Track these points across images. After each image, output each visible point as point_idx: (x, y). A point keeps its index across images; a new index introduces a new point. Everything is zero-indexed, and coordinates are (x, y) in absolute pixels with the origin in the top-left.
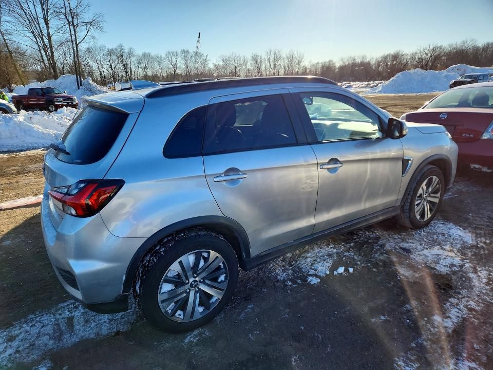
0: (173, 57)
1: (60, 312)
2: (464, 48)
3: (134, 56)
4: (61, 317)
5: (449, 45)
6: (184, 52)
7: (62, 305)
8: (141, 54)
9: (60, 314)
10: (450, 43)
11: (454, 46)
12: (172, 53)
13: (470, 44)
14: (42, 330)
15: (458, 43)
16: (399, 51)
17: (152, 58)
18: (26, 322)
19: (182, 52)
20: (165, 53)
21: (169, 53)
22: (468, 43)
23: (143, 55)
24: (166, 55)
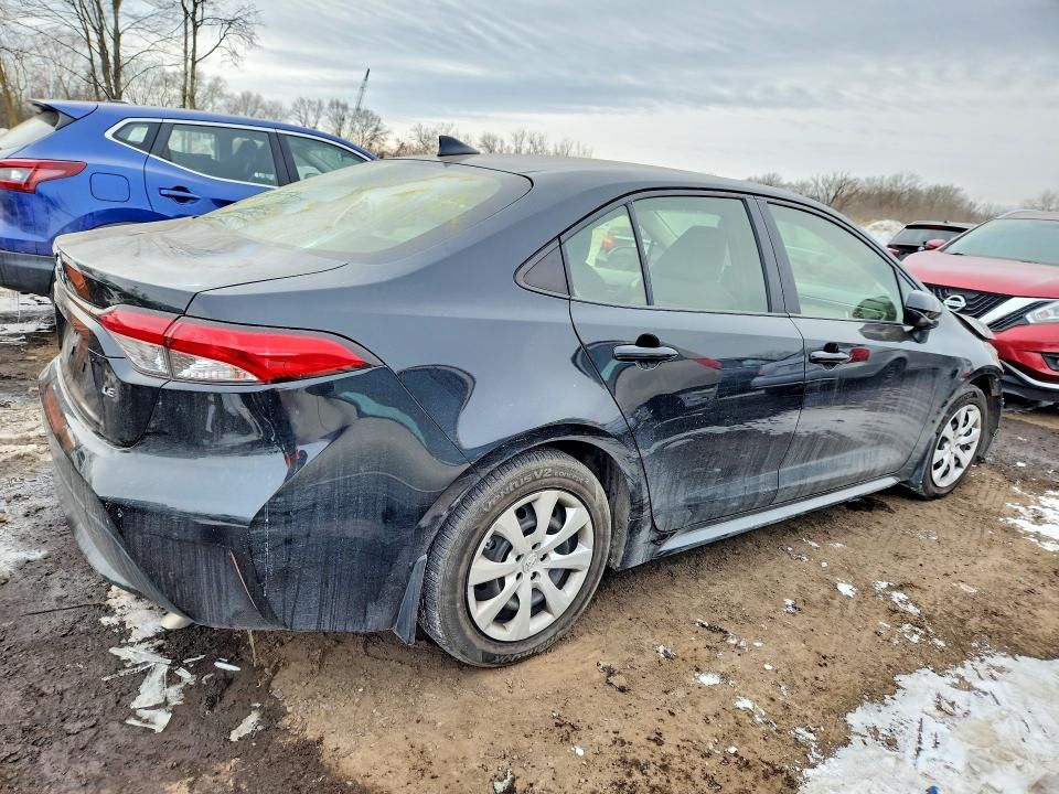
0: (310, 113)
2: (894, 189)
3: (221, 96)
5: (868, 179)
6: (335, 104)
8: (238, 94)
10: (871, 176)
11: (877, 184)
12: (310, 102)
13: (905, 184)
15: (887, 177)
16: (774, 176)
17: (263, 107)
19: (332, 105)
20: (294, 100)
21: (302, 101)
22: (903, 181)
23: (243, 97)
24: (295, 105)
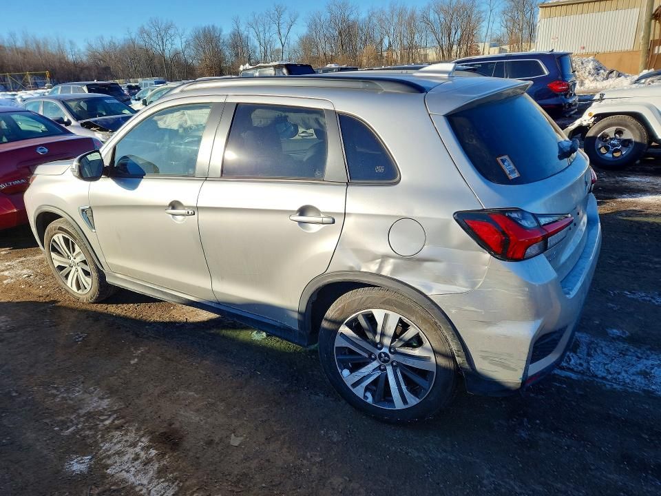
1: (580, 368)
4: (581, 361)
7: (574, 376)
9: (581, 365)
14: (608, 362)
18: (625, 384)
